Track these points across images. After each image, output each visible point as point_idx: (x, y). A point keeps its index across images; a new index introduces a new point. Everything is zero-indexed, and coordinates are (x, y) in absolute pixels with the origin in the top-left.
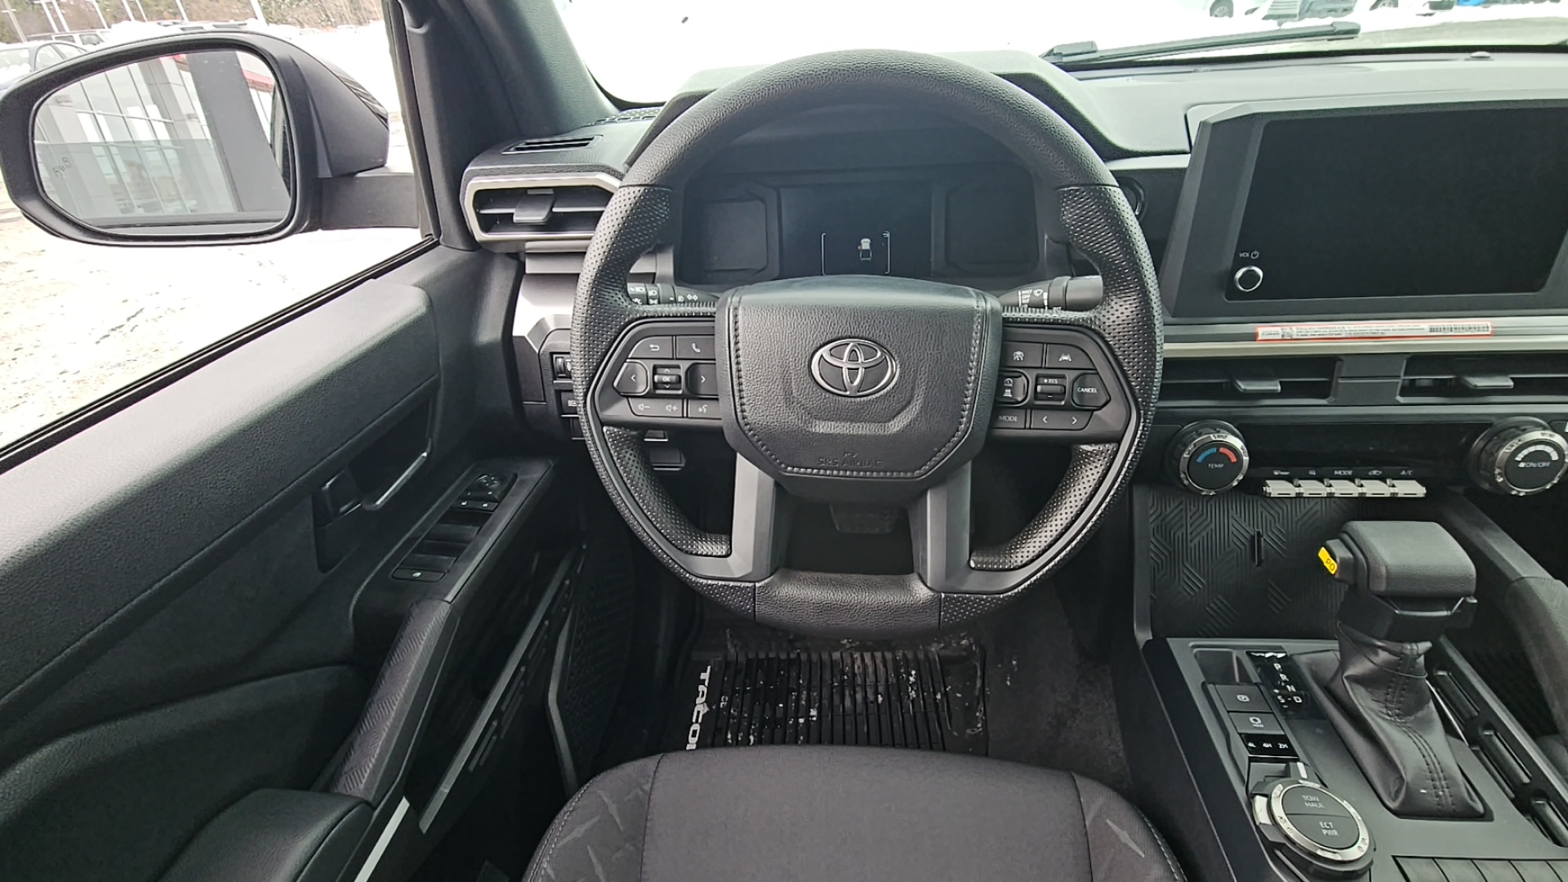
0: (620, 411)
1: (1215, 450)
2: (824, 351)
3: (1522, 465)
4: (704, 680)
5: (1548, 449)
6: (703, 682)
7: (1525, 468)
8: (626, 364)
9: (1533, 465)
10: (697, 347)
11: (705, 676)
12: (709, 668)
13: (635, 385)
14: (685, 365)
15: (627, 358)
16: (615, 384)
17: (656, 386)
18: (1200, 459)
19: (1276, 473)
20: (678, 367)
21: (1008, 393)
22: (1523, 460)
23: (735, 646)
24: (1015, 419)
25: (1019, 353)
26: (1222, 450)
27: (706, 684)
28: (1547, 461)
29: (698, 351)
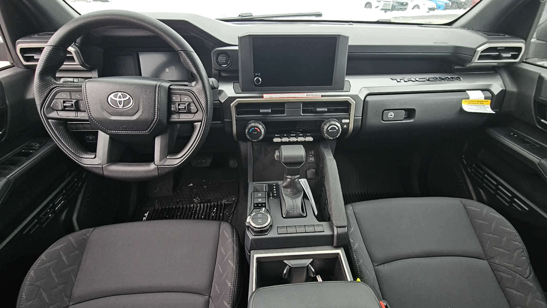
0: (54, 114)
1: (253, 128)
2: (112, 96)
3: (330, 131)
4: (146, 216)
5: (335, 126)
6: (145, 217)
7: (331, 132)
8: (54, 100)
9: (332, 131)
10: (78, 95)
11: (146, 215)
12: (148, 212)
13: (58, 107)
14: (74, 101)
15: (55, 98)
16: (51, 106)
17: (65, 107)
18: (250, 131)
19: (276, 135)
20: (72, 101)
21: (172, 109)
22: (330, 129)
23: (158, 205)
24: (175, 116)
25: (174, 97)
26: (256, 128)
27: (146, 217)
28: (335, 130)
29: (79, 96)
